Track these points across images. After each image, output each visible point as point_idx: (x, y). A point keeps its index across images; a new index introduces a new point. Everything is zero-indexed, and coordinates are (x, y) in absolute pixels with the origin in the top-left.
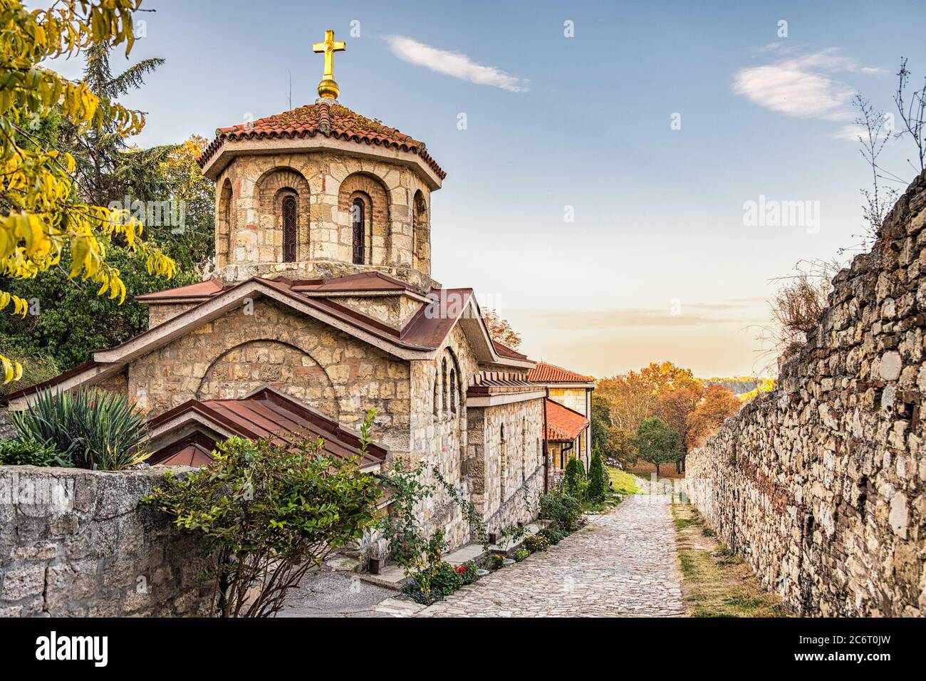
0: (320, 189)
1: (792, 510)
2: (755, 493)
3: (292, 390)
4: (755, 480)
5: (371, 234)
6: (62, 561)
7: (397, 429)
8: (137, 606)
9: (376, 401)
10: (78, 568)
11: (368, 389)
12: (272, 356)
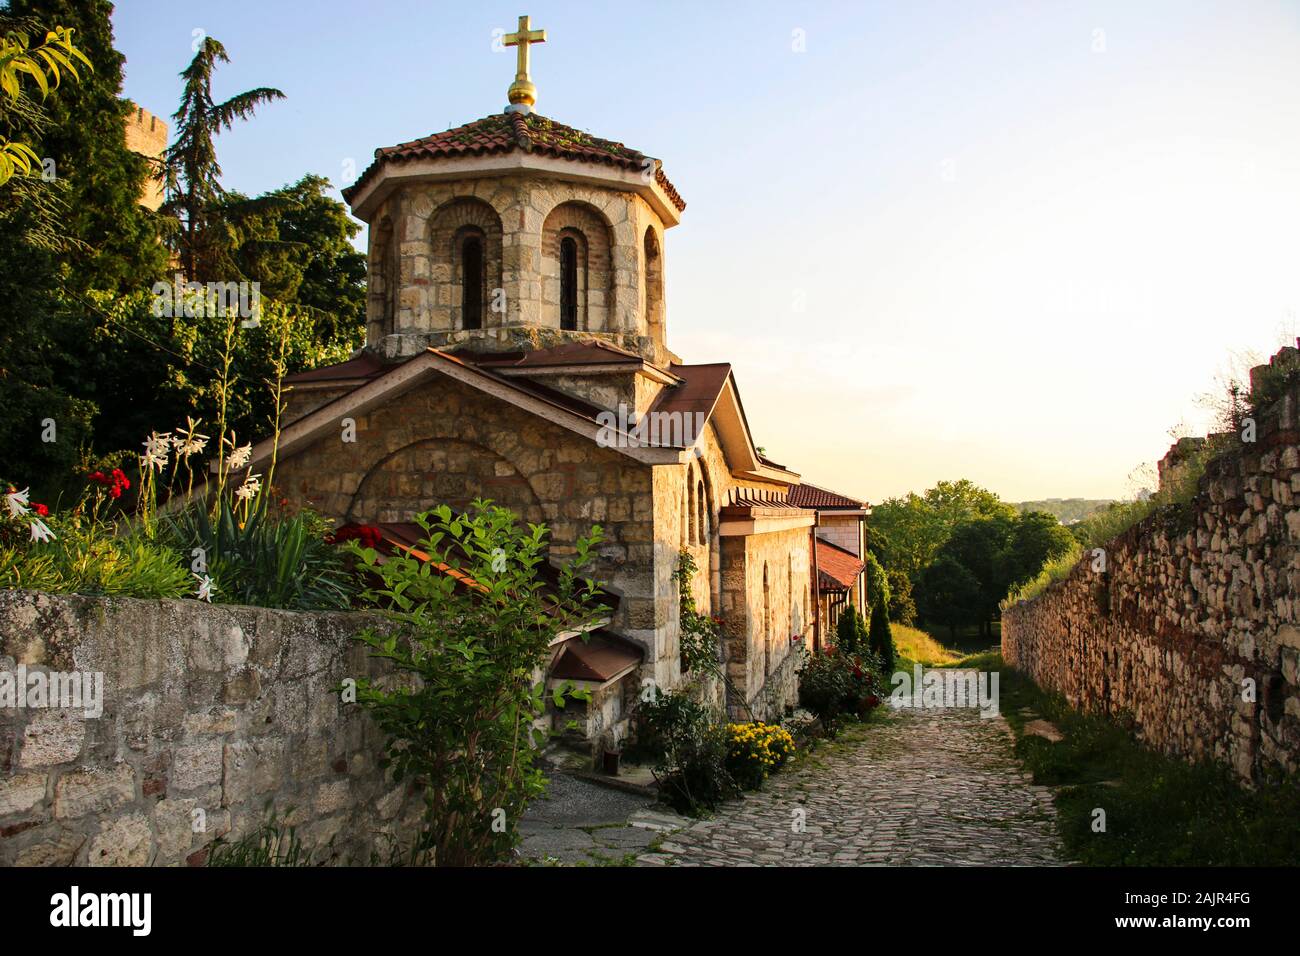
0: (516, 226)
2: (1151, 654)
4: (1152, 632)
5: (586, 288)
6: (242, 737)
7: (634, 564)
9: (603, 524)
10: (261, 747)
11: (590, 509)
12: (452, 462)
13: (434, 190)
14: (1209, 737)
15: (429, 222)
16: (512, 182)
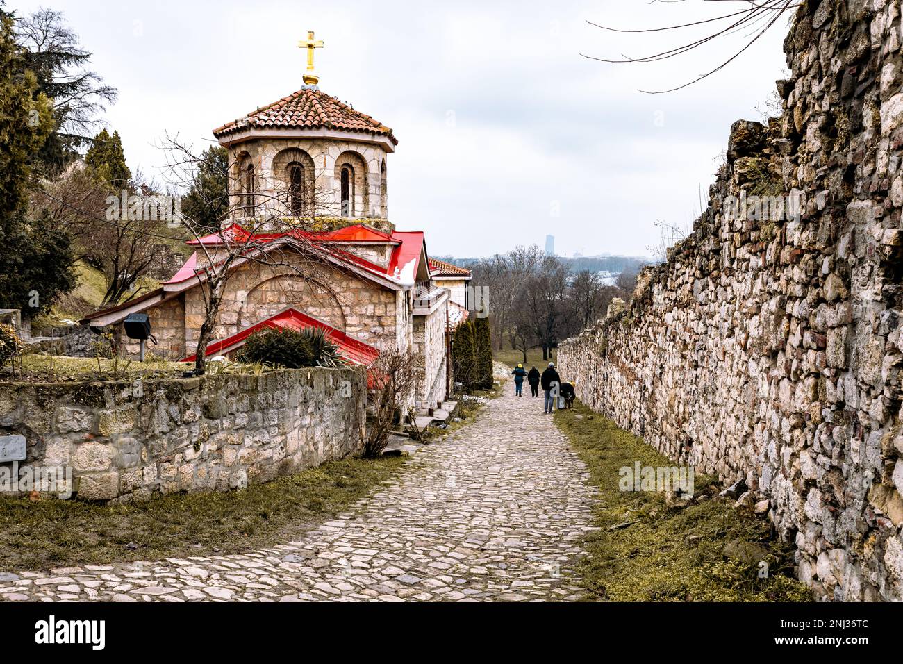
0: (322, 166)
1: (637, 382)
2: (617, 375)
3: (310, 309)
4: (618, 366)
5: (354, 194)
7: (387, 336)
9: (372, 317)
11: (366, 309)
12: (295, 286)
13: (276, 143)
15: (274, 159)
16: (320, 143)
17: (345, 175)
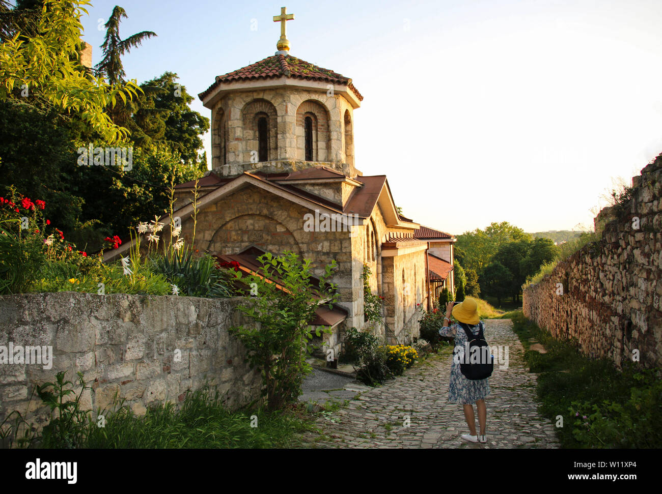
0: (284, 113)
1: (615, 319)
2: (584, 311)
3: (270, 247)
4: (585, 301)
5: (317, 141)
6: (195, 350)
7: (343, 272)
8: (227, 379)
9: (327, 254)
10: (202, 354)
11: (323, 247)
12: (256, 225)
13: (244, 95)
14: (606, 349)
15: (242, 111)
16: (281, 91)
17: (309, 124)
